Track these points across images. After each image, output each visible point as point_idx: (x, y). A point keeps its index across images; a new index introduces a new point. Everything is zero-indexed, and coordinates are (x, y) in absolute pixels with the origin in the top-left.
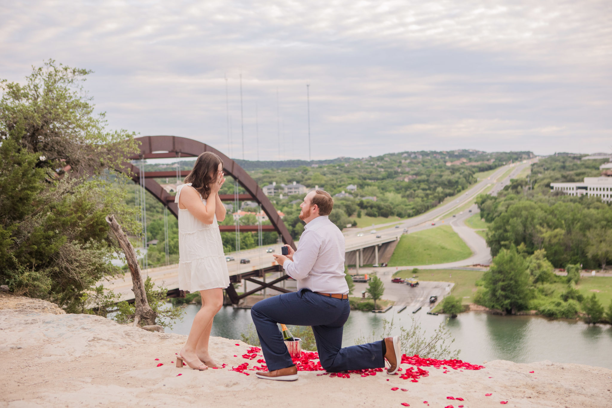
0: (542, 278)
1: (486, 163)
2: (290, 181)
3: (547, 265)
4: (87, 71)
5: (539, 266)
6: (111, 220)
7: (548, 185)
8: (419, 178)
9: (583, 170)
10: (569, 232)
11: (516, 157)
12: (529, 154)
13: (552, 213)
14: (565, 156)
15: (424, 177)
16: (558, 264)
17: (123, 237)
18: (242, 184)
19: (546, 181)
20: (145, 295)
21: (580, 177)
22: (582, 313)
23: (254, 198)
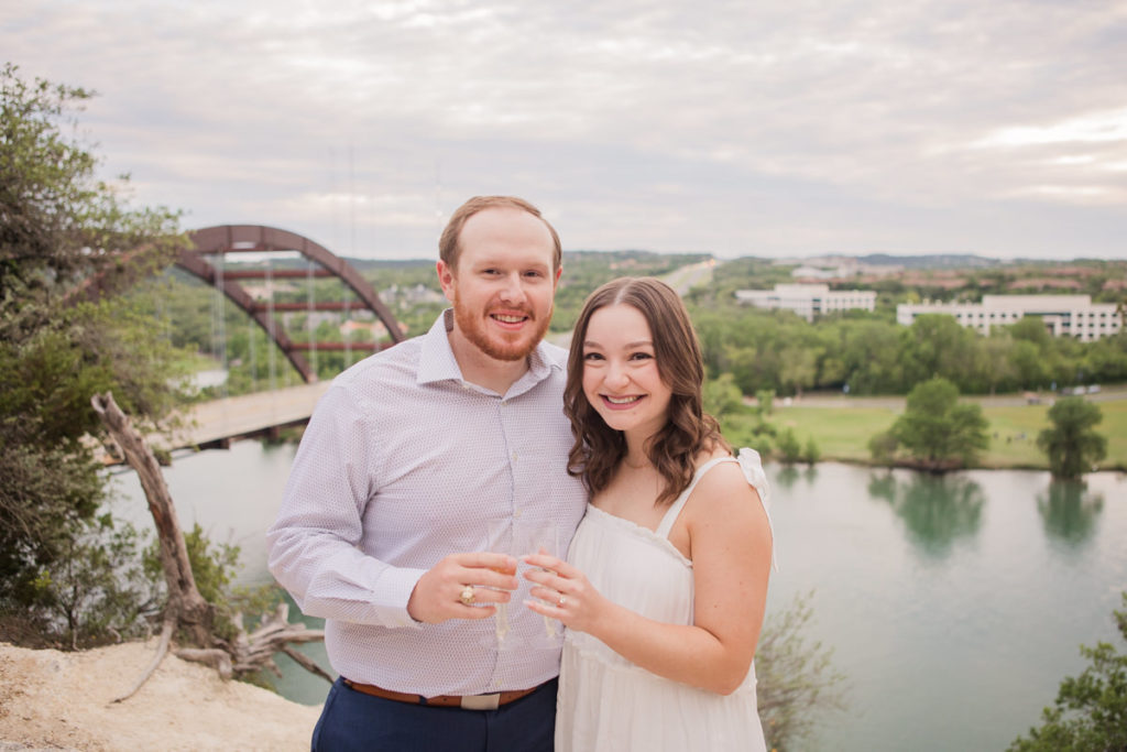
0: (729, 409)
1: (659, 267)
2: (414, 285)
3: (734, 393)
4: (87, 91)
5: (725, 395)
6: (104, 404)
7: (733, 295)
8: (577, 283)
9: (772, 277)
10: (760, 351)
11: (694, 259)
12: (708, 257)
13: (741, 329)
14: (752, 261)
15: (583, 282)
16: (748, 392)
17: (134, 442)
18: (353, 288)
19: (731, 290)
20: (188, 568)
21: (768, 285)
22: (776, 451)
23: (369, 306)
